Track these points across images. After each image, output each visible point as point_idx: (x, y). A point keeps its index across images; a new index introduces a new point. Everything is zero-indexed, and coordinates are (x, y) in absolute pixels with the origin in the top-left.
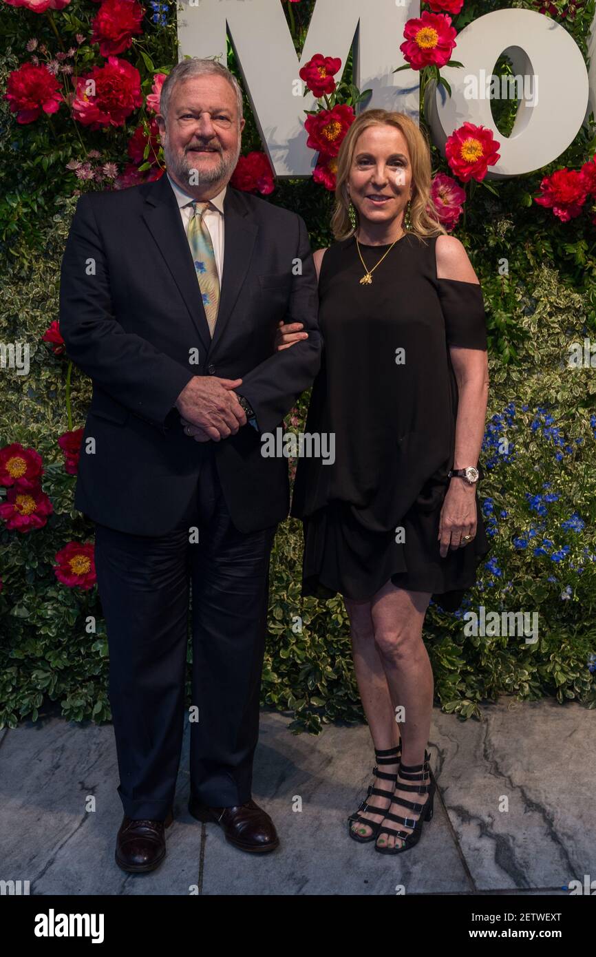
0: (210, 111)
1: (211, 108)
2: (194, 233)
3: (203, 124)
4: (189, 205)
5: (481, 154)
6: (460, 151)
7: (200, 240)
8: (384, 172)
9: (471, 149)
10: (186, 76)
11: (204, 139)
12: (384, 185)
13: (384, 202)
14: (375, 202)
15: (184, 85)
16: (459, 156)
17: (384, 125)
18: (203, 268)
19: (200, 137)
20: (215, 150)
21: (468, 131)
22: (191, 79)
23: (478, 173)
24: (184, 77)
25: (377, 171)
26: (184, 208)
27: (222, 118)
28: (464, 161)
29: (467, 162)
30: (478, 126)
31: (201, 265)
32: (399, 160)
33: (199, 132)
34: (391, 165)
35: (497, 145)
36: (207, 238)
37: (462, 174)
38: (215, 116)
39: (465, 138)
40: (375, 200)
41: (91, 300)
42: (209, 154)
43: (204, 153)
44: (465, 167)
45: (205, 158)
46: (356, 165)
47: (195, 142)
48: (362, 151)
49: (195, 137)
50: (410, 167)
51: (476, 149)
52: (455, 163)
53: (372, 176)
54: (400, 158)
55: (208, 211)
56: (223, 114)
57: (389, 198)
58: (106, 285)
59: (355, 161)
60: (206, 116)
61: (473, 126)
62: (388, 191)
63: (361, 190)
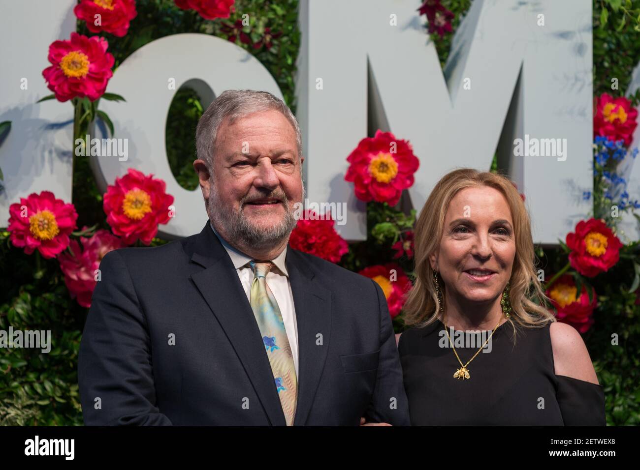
0: (270, 155)
1: (271, 151)
2: (259, 300)
3: (264, 172)
4: (246, 266)
5: (148, 210)
6: (122, 204)
7: (267, 309)
8: (488, 242)
9: (137, 203)
10: (235, 115)
11: (265, 189)
12: (487, 258)
13: (486, 278)
14: (476, 278)
15: (234, 126)
16: (120, 211)
17: (483, 187)
18: (273, 345)
19: (260, 188)
20: (278, 201)
21: (132, 180)
22: (242, 118)
23: (145, 234)
24: (233, 116)
25: (479, 240)
26: (241, 269)
27: (284, 161)
28: (126, 217)
29: (130, 219)
30: (147, 174)
31: (271, 341)
32: (504, 227)
33: (259, 181)
34: (494, 233)
35: (170, 200)
36: (275, 307)
37: (124, 233)
38: (276, 160)
39: (129, 188)
40: (475, 275)
41: (131, 387)
42: (271, 206)
43: (267, 206)
44: (128, 225)
45: (268, 212)
46: (450, 234)
47: (254, 193)
48: (457, 217)
49: (253, 187)
50: (513, 236)
51: (142, 203)
52: (114, 219)
53: (474, 247)
54: (504, 224)
55: (271, 274)
56: (285, 156)
57: (492, 272)
58: (148, 367)
59: (448, 229)
60: (267, 161)
61: (140, 174)
62: (491, 265)
63: (458, 264)
